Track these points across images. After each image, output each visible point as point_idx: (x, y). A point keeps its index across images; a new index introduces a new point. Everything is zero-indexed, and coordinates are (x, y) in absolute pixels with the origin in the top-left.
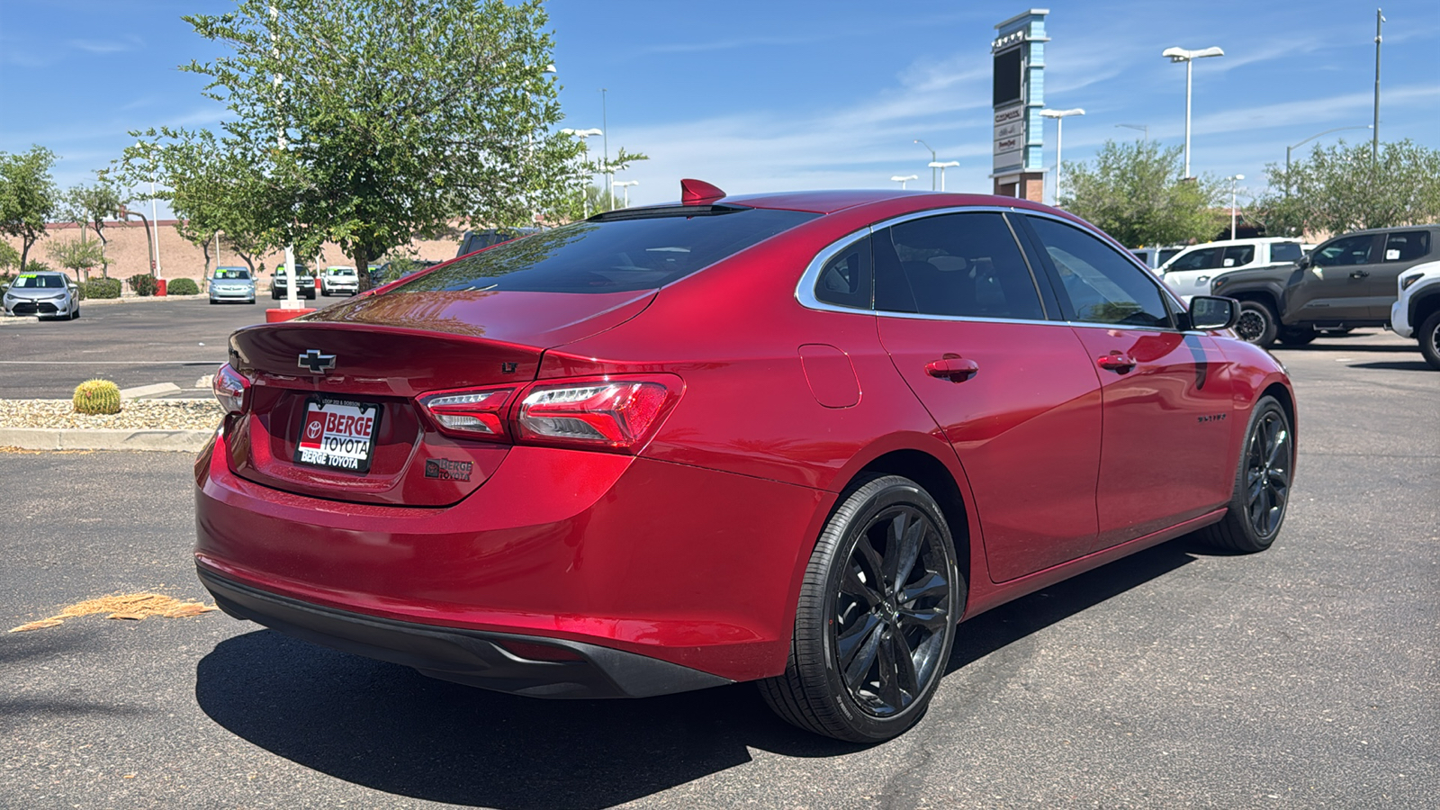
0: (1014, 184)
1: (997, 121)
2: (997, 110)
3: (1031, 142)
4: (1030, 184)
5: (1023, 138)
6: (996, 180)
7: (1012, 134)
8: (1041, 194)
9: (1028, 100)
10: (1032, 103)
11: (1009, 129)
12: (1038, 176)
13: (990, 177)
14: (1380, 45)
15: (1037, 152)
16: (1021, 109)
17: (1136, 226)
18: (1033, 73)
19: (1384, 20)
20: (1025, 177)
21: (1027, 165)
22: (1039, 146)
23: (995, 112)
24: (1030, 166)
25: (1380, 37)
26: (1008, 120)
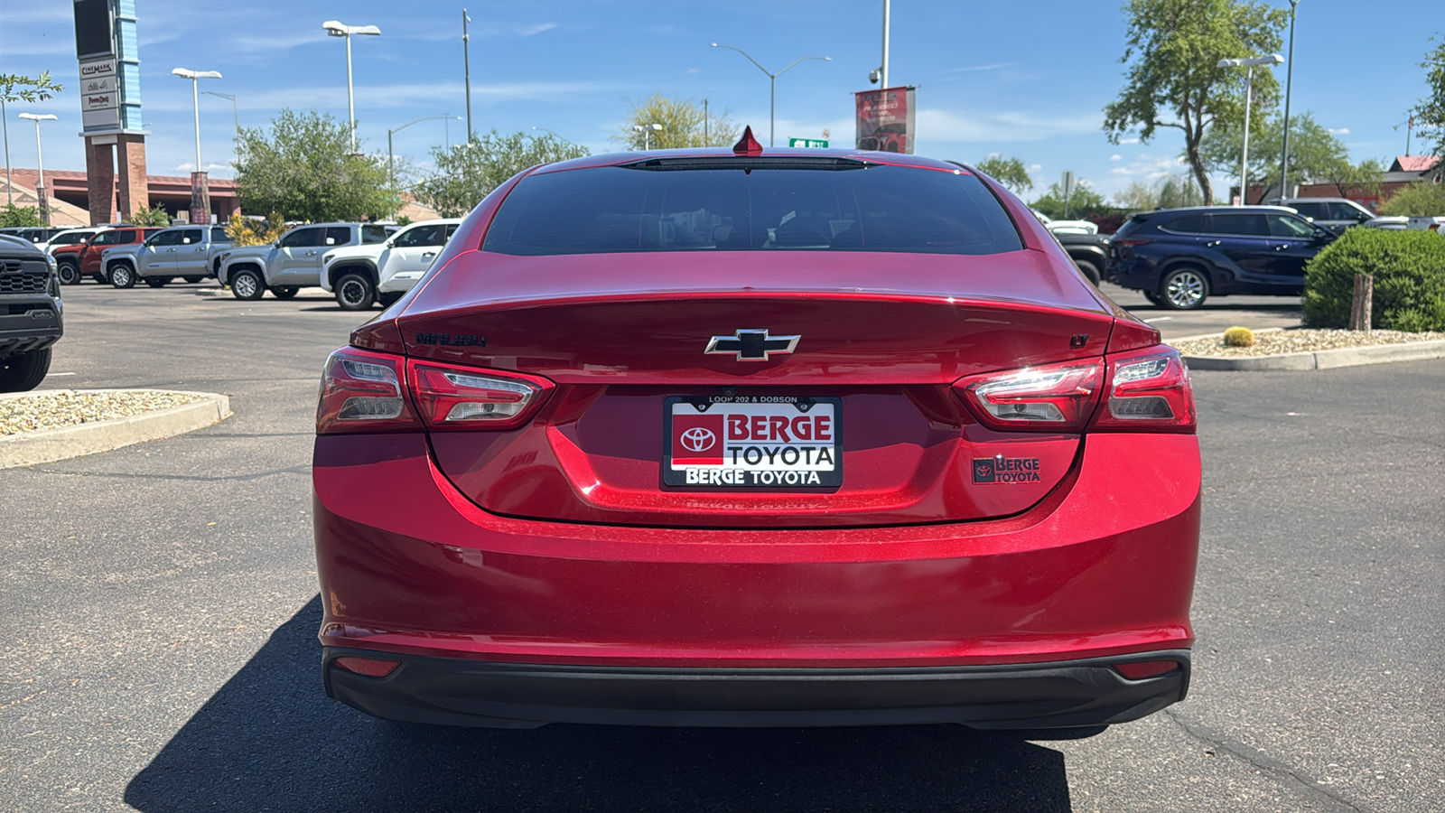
0: (111, 145)
1: (84, 74)
2: (82, 61)
3: (128, 101)
4: (131, 147)
5: (117, 96)
6: (88, 139)
7: (104, 90)
8: (144, 158)
9: (121, 55)
10: (125, 59)
11: (100, 85)
12: (139, 138)
13: (80, 135)
14: (468, 43)
15: (135, 112)
16: (113, 63)
17: (323, 200)
18: (124, 25)
19: (469, 20)
20: (124, 139)
21: (125, 126)
22: (138, 106)
23: (80, 63)
24: (129, 127)
25: (467, 36)
26: (97, 74)
